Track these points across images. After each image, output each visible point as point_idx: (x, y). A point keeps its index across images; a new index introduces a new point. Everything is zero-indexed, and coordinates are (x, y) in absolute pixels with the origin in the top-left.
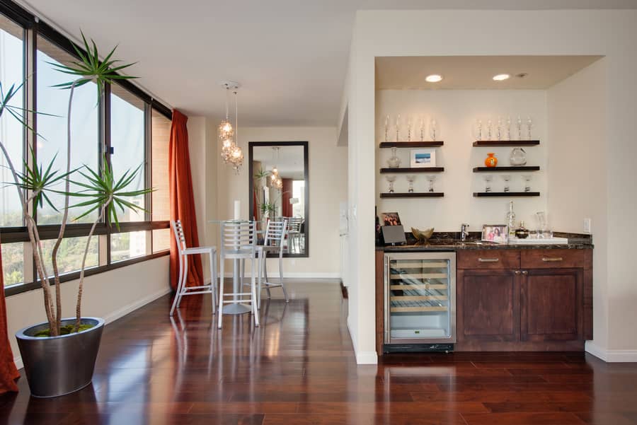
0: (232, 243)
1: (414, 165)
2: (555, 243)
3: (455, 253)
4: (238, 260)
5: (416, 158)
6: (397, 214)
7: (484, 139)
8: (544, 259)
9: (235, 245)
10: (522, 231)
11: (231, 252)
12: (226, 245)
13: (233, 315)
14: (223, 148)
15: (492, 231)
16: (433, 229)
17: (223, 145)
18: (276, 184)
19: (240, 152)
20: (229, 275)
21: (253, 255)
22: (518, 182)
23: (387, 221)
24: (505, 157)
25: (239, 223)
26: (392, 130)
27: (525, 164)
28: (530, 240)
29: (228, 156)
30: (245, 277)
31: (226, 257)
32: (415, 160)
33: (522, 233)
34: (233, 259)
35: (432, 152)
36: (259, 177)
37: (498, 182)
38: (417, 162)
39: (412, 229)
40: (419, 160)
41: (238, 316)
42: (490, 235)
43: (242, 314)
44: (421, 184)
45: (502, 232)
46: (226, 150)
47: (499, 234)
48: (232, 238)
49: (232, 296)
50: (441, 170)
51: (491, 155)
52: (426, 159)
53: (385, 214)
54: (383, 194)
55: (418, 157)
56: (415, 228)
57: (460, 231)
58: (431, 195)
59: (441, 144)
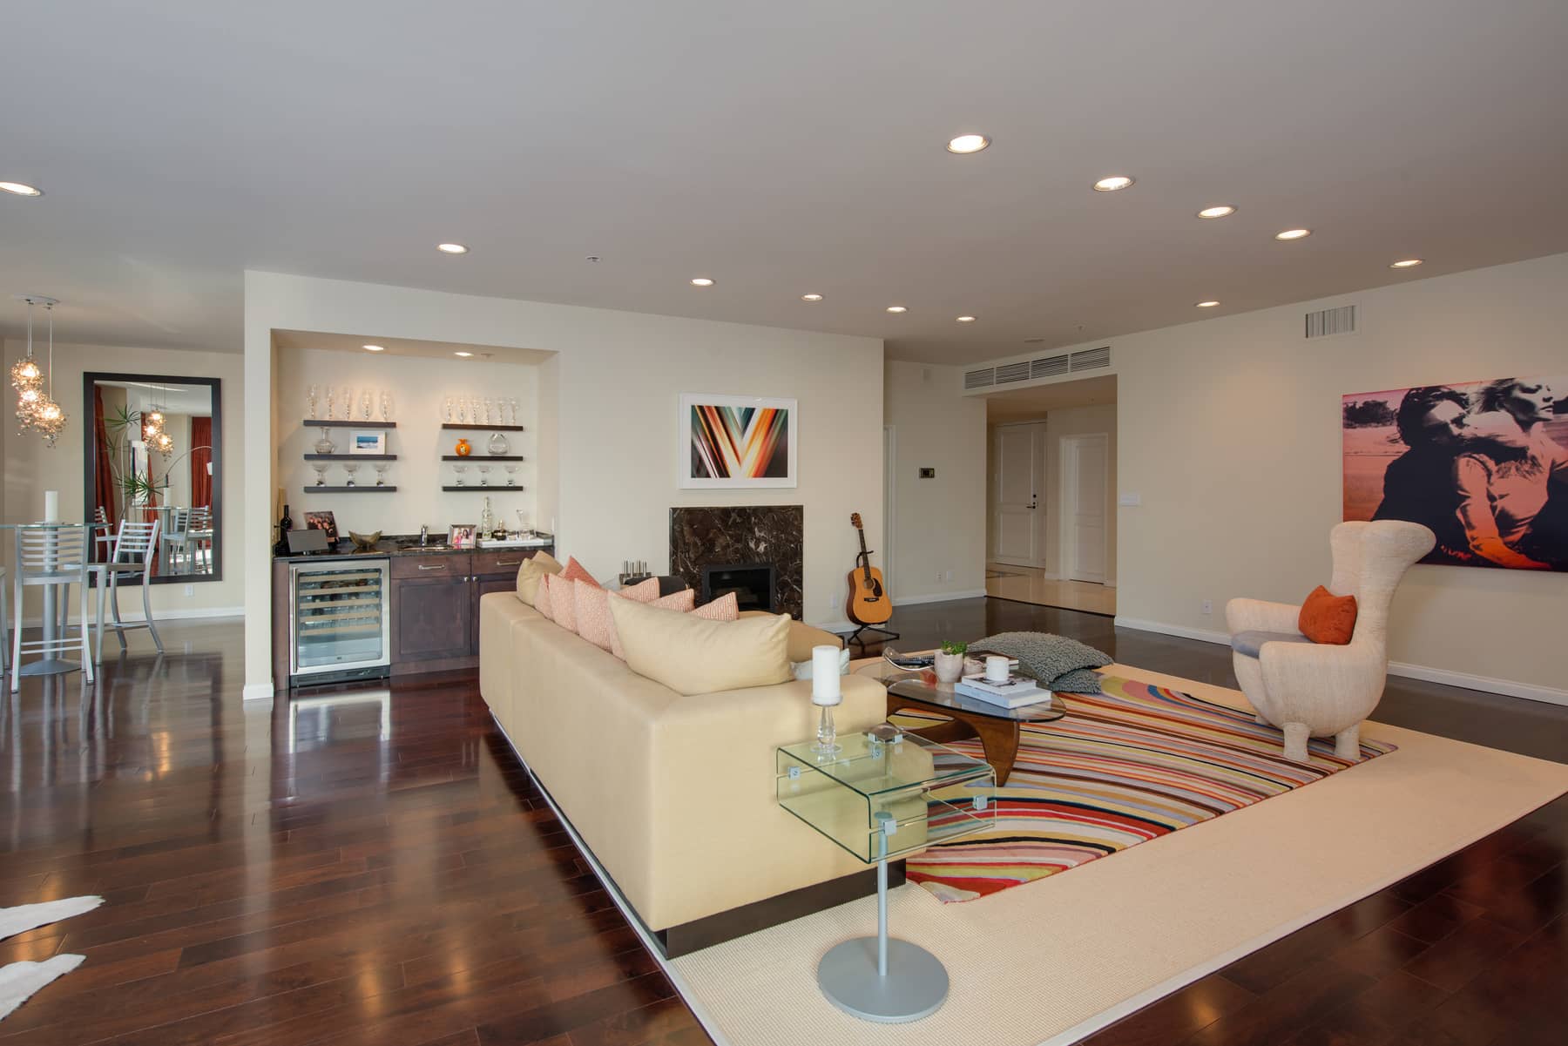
0: (41, 560)
1: (354, 450)
2: (523, 545)
3: (388, 561)
4: (54, 587)
5: (358, 441)
6: (331, 513)
7: (455, 421)
8: (498, 564)
9: (47, 565)
10: (499, 531)
11: (38, 572)
12: (28, 564)
13: (42, 677)
14: (21, 404)
15: (460, 533)
16: (381, 532)
17: (20, 399)
18: (158, 444)
19: (59, 410)
20: (34, 622)
21: (83, 579)
22: (498, 474)
23: (313, 524)
24: (483, 444)
25: (56, 529)
26: (323, 403)
27: (506, 452)
28: (510, 542)
29: (31, 415)
30: (69, 623)
31: (28, 584)
32: (356, 444)
33: (500, 534)
34: (43, 585)
35: (380, 435)
36: (119, 423)
37: (473, 474)
38: (359, 447)
39: (350, 533)
40: (362, 445)
41: (53, 677)
42: (458, 538)
43: (63, 674)
44: (367, 475)
45: (471, 534)
46: (28, 404)
47: (467, 537)
48: (41, 552)
49: (42, 654)
50: (394, 458)
51: (463, 442)
52: (371, 444)
53: (311, 513)
54: (305, 488)
55: (360, 440)
56: (353, 531)
57: (420, 533)
58: (380, 489)
59: (393, 425)
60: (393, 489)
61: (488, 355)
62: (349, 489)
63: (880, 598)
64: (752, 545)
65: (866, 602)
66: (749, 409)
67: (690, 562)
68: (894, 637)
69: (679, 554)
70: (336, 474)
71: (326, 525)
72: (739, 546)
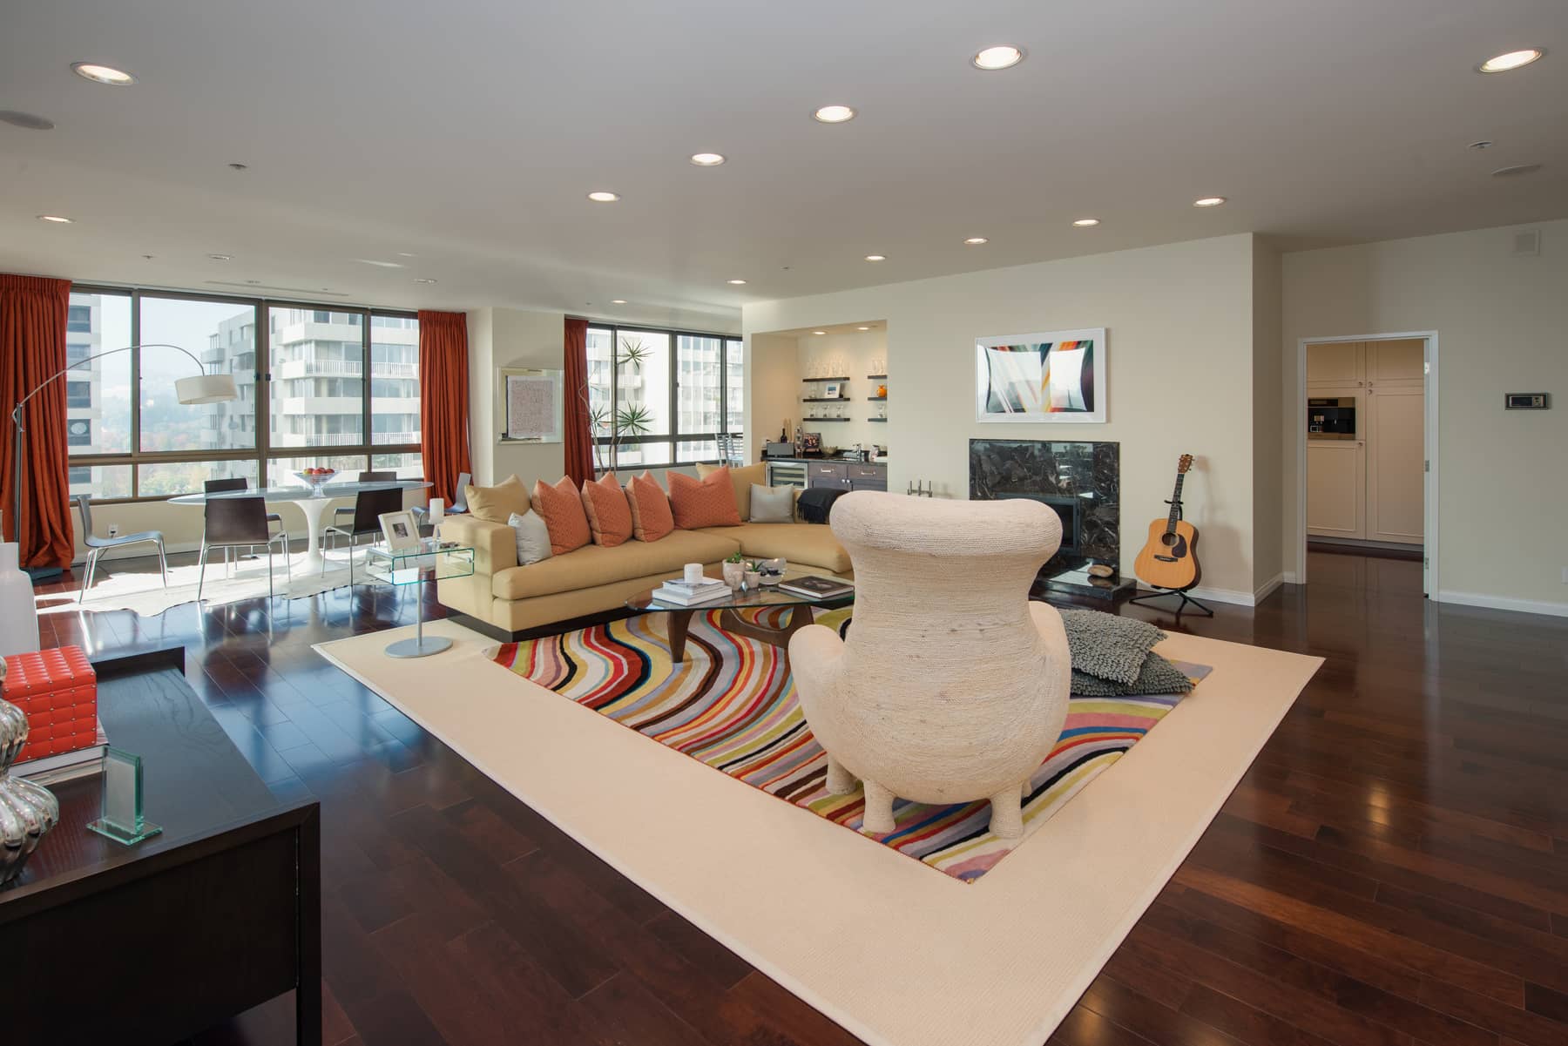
1: (823, 395)
3: (807, 464)
6: (820, 434)
7: (874, 373)
35: (839, 385)
44: (833, 410)
50: (845, 400)
51: (881, 387)
52: (834, 391)
53: (808, 433)
54: (808, 418)
58: (839, 419)
59: (848, 379)
60: (848, 420)
61: (874, 326)
62: (825, 419)
63: (1179, 559)
64: (1052, 479)
65: (1157, 560)
66: (1046, 345)
67: (988, 488)
68: (1206, 613)
69: (977, 480)
70: (818, 410)
71: (814, 441)
72: (1038, 478)
